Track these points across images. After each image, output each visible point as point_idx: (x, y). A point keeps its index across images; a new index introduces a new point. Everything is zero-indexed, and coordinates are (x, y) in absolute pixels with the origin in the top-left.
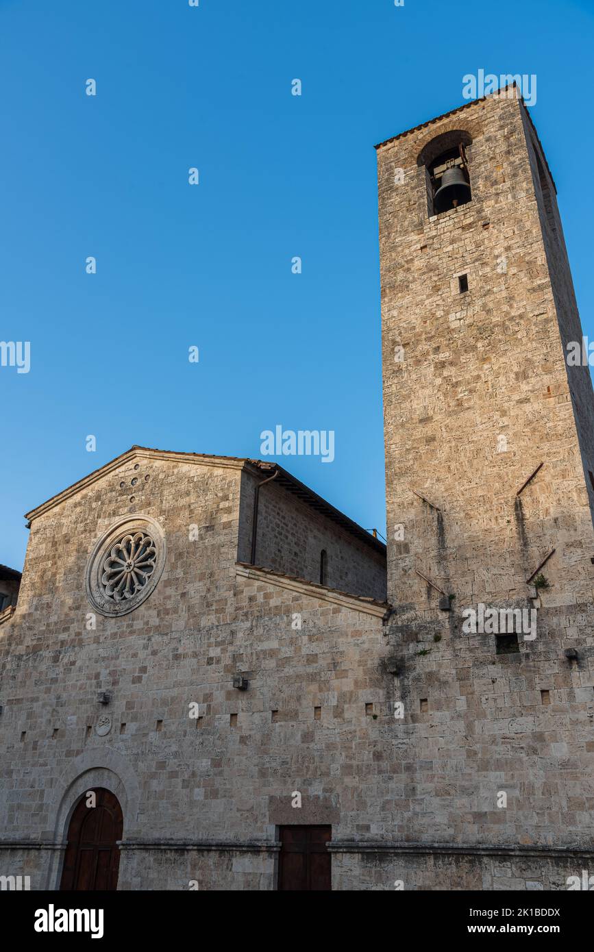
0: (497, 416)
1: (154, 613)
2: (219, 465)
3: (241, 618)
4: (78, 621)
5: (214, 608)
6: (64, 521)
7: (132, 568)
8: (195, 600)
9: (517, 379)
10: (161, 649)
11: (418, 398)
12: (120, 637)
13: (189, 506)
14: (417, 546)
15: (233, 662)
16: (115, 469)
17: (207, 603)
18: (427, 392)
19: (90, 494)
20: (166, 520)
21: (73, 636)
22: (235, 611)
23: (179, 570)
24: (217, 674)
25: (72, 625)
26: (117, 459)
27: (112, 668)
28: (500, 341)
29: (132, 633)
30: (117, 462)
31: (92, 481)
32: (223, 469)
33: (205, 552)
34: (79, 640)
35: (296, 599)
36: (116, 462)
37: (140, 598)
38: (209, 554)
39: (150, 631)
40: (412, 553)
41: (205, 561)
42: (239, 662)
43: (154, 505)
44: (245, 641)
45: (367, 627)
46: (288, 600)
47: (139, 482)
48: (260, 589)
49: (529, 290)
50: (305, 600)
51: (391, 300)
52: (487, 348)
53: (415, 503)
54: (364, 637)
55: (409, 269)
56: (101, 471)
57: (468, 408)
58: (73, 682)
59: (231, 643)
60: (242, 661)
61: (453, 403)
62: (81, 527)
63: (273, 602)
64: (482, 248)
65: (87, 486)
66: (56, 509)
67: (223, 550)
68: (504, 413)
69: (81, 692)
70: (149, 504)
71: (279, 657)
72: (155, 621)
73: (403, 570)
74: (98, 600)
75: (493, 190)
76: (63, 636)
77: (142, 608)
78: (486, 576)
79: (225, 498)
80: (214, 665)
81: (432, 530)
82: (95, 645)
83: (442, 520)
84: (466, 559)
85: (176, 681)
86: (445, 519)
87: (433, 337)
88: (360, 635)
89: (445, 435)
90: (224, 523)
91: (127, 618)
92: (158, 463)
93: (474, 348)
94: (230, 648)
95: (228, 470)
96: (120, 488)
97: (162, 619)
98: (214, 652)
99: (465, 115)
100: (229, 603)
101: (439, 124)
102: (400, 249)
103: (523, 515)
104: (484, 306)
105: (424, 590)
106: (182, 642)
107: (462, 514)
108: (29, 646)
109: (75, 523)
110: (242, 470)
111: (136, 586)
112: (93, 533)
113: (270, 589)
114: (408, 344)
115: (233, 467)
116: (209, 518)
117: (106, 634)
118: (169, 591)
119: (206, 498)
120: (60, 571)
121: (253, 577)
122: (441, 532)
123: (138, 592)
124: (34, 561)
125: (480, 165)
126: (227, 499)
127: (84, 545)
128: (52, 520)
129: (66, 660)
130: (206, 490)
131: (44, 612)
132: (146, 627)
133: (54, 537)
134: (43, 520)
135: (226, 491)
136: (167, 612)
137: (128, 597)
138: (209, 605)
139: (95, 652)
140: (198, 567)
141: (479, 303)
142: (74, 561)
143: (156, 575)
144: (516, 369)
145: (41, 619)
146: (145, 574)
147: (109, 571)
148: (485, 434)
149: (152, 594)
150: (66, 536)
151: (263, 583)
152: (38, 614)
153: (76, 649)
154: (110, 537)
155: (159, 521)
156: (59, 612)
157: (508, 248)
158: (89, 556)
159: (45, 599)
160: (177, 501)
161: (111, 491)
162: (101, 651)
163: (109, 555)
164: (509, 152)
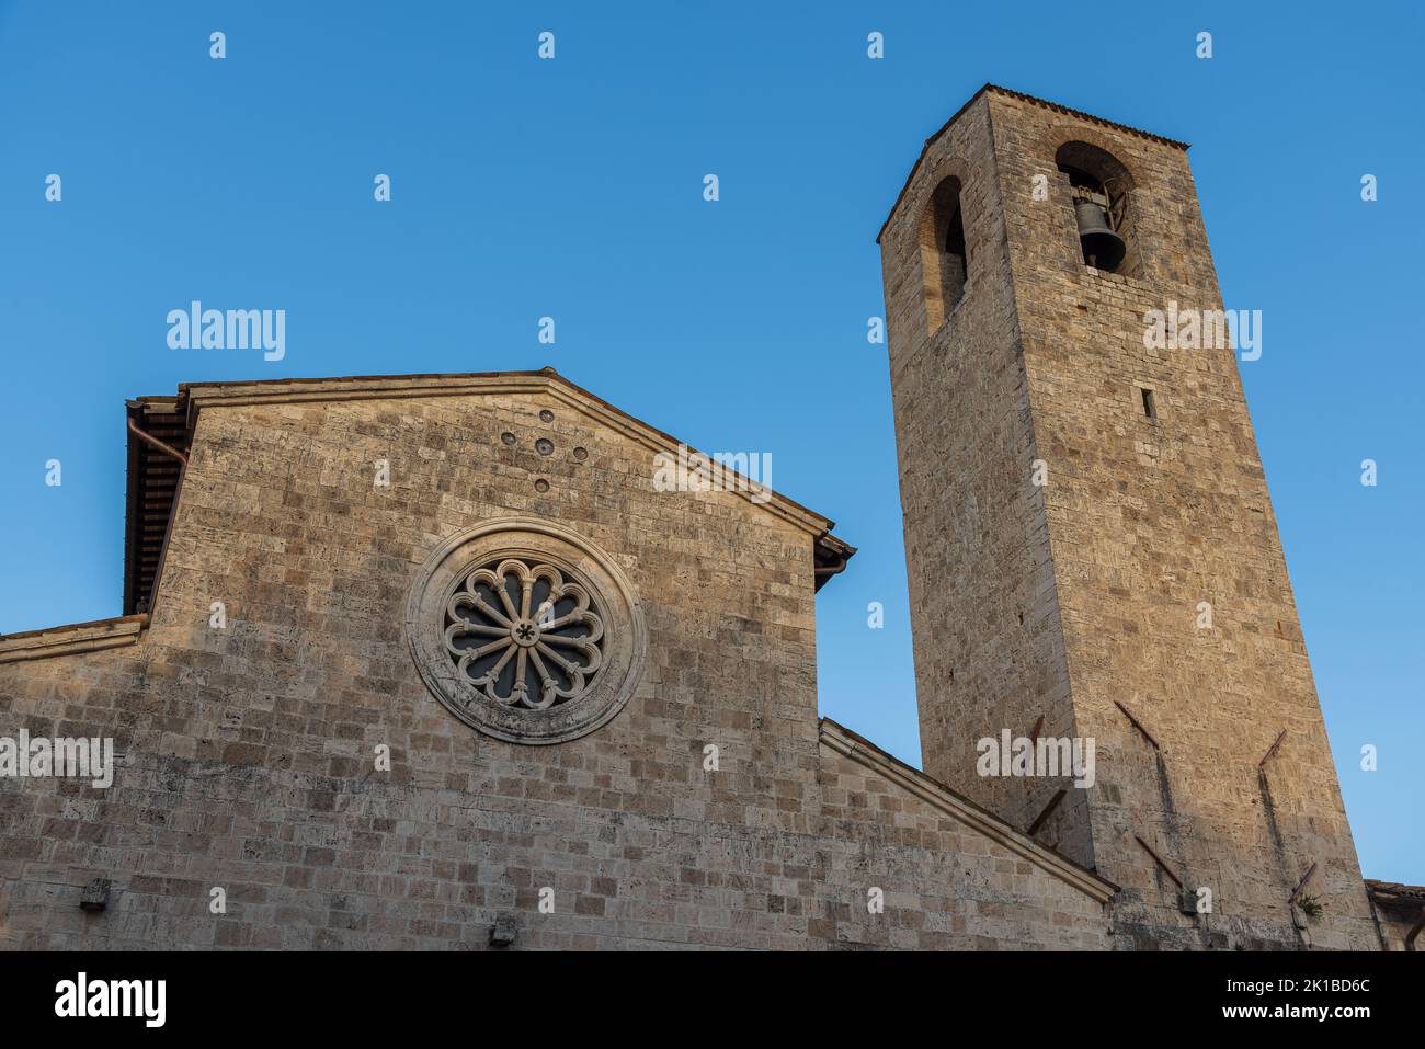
1: (625, 764)
3: (836, 831)
4: (390, 720)
5: (773, 793)
6: (320, 450)
7: (524, 642)
9: (1238, 589)
10: (650, 848)
11: (1103, 551)
12: (529, 795)
13: (698, 560)
14: (1131, 794)
15: (828, 916)
17: (757, 779)
18: (1117, 547)
19: (409, 420)
20: (640, 566)
22: (823, 813)
23: (682, 689)
24: (794, 934)
25: (371, 726)
26: (496, 375)
27: (512, 863)
28: (1211, 522)
29: (564, 792)
30: (496, 381)
31: (415, 392)
32: (771, 517)
33: (743, 670)
35: (944, 826)
36: (493, 381)
37: (576, 717)
38: (754, 679)
39: (616, 802)
40: (1125, 805)
41: (744, 690)
42: (841, 920)
43: (605, 522)
44: (851, 881)
45: (1078, 912)
46: (932, 823)
47: (558, 453)
48: (871, 785)
49: (1238, 467)
50: (964, 834)
51: (1041, 363)
52: (1194, 523)
53: (1120, 723)
54: (1074, 930)
55: (1063, 330)
56: (449, 382)
57: (1179, 603)
58: (391, 872)
59: (821, 877)
60: (848, 920)
61: (1156, 585)
63: (903, 819)
64: (1167, 363)
65: (395, 397)
66: (296, 413)
67: (784, 681)
68: (1228, 635)
69: (420, 902)
70: (593, 516)
71: (924, 928)
72: (625, 782)
73: (1115, 828)
74: (451, 688)
75: (1173, 284)
76: (335, 746)
77: (591, 743)
78: (1237, 877)
79: (783, 578)
80: (785, 914)
81: (1151, 776)
82: (454, 796)
83: (1164, 766)
84: (1205, 840)
85: (695, 930)
86: (1168, 765)
87: (1114, 462)
88: (1069, 923)
89: (1151, 630)
90: (784, 627)
91: (547, 753)
92: (602, 433)
93: (1177, 516)
94: (818, 887)
95: (785, 523)
96: (501, 444)
97: (645, 784)
98: (784, 887)
99: (1121, 141)
100: (808, 794)
101: (1085, 125)
102: (1045, 286)
103: (1271, 798)
104: (1182, 455)
105: (1151, 872)
106: (704, 847)
107: (1191, 768)
108: (210, 742)
109: (362, 471)
110: (815, 536)
111: (552, 687)
112: (427, 521)
113: (894, 791)
114: (1078, 452)
115: (799, 523)
116: (747, 604)
117: (486, 776)
118: (659, 726)
119: (738, 560)
120: (318, 576)
121: (861, 757)
122: (1164, 785)
123: (559, 700)
124: (217, 519)
125: (1151, 233)
126: (787, 582)
127: (399, 539)
128: (279, 433)
129: (361, 812)
130: (736, 543)
131: (266, 665)
132: (603, 790)
133: (289, 481)
134: (242, 419)
135: (783, 565)
136: (658, 771)
137: (530, 704)
138: (761, 785)
139: (455, 813)
140: (730, 698)
141: (1175, 447)
142: (366, 565)
143: (616, 679)
144: (1235, 575)
145: (255, 682)
146: (572, 667)
147: (466, 624)
148: (1207, 654)
149: (616, 719)
150: (332, 493)
151: (879, 776)
152: (241, 665)
153: (392, 790)
154: (473, 548)
155: (621, 563)
156: (323, 680)
157: (1204, 387)
158: (416, 571)
159: (267, 632)
160: (667, 537)
161: (476, 441)
162: (473, 813)
163: (462, 587)
164: (1188, 243)
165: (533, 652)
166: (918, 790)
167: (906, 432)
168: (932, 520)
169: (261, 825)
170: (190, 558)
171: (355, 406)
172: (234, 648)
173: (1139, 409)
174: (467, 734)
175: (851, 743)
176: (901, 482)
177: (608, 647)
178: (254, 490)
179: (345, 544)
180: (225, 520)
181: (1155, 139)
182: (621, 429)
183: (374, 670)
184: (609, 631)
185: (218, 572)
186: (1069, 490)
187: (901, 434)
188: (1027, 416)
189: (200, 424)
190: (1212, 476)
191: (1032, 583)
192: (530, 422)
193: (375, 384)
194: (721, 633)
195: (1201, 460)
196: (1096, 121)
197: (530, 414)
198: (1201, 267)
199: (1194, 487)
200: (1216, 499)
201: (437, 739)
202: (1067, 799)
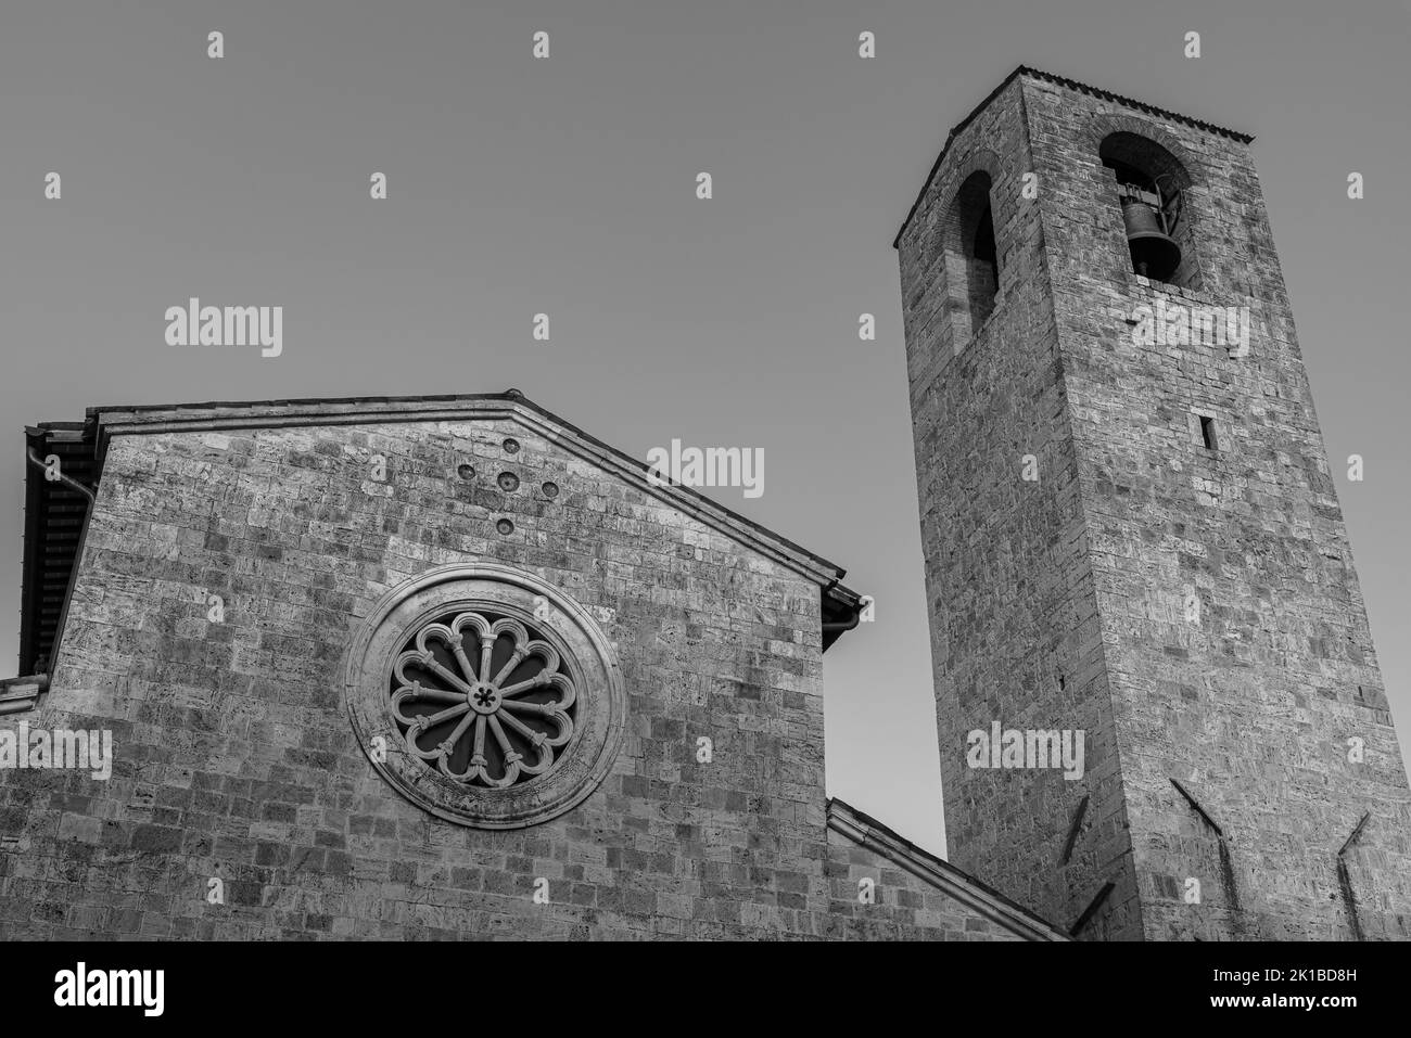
0: (1291, 701)
1: (600, 852)
2: (766, 551)
4: (326, 800)
5: (773, 887)
6: (248, 485)
7: (483, 709)
8: (721, 853)
9: (1313, 649)
11: (1157, 605)
12: (488, 888)
13: (686, 614)
16: (438, 420)
17: (755, 871)
19: (350, 450)
20: (618, 621)
21: (309, 840)
22: (831, 910)
23: (667, 765)
25: (304, 807)
26: (453, 398)
28: (1280, 570)
29: (528, 885)
30: (451, 405)
31: (359, 418)
33: (738, 742)
34: (332, 855)
35: (972, 925)
36: (449, 406)
37: (544, 797)
38: (751, 753)
39: (590, 896)
40: (1183, 900)
41: (740, 766)
43: (579, 569)
47: (523, 490)
48: (888, 878)
49: (1312, 507)
51: (1084, 387)
52: (1262, 572)
53: (1177, 805)
55: (1110, 348)
56: (398, 406)
57: (1245, 665)
61: (1219, 644)
62: (326, 532)
64: (1230, 387)
66: (220, 441)
67: (786, 755)
68: (1301, 701)
70: (564, 562)
72: (599, 873)
73: (1172, 928)
74: (397, 762)
76: (263, 830)
77: (560, 828)
79: (785, 634)
81: (1213, 867)
82: (400, 888)
83: (1228, 855)
86: (1232, 853)
87: (1168, 500)
89: (1212, 696)
90: (786, 692)
91: (510, 839)
92: (577, 466)
93: (1243, 563)
95: (788, 572)
96: (458, 478)
97: (624, 876)
99: (1174, 132)
100: (813, 888)
101: (1133, 113)
102: (1088, 297)
103: (1352, 893)
104: (1248, 493)
107: (1259, 857)
108: (118, 825)
109: (296, 510)
110: (822, 587)
111: (516, 761)
112: (370, 567)
113: (914, 885)
114: (1127, 490)
115: (804, 571)
116: (744, 665)
117: (438, 866)
118: (641, 808)
119: (733, 614)
120: (245, 631)
121: (876, 845)
122: (1228, 877)
123: (523, 777)
124: (128, 565)
125: (1210, 238)
126: (790, 640)
127: (339, 589)
128: (201, 465)
129: (292, 907)
130: (730, 594)
131: (183, 734)
132: (574, 883)
133: (212, 521)
134: (159, 449)
135: (785, 619)
136: (639, 861)
137: (490, 781)
138: (759, 877)
139: (401, 908)
140: (723, 775)
141: (1240, 484)
142: (301, 619)
143: (590, 752)
144: (1309, 632)
145: (170, 755)
146: (539, 738)
147: (415, 688)
148: (1278, 724)
149: (590, 799)
150: (261, 535)
151: (897, 867)
152: (155, 734)
153: (328, 881)
154: (424, 599)
155: (597, 616)
156: (249, 753)
157: (1272, 415)
158: (358, 626)
159: (185, 696)
160: (650, 587)
161: (428, 474)
162: (423, 909)
163: (411, 645)
164: (1252, 249)
165: (493, 720)
166: (942, 883)
167: (928, 466)
168: (959, 568)
169: (176, 921)
170: (96, 609)
171: (290, 434)
172: (146, 714)
173: (1198, 440)
174: (415, 816)
175: (865, 828)
176: (922, 523)
177: (581, 716)
178: (172, 532)
179: (276, 593)
180: (137, 566)
181: (1213, 129)
182: (598, 461)
183: (307, 741)
184: (582, 696)
185: (129, 626)
186: (1116, 533)
187: (923, 468)
188: (1069, 449)
189: (110, 455)
190: (1282, 518)
191: (1076, 641)
192: (491, 452)
193: (313, 409)
194: (713, 698)
195: (1269, 499)
196: (1146, 109)
197: (492, 444)
198: (1268, 276)
199: (1262, 530)
200: (1286, 544)
201: (380, 822)
202: (1115, 893)
